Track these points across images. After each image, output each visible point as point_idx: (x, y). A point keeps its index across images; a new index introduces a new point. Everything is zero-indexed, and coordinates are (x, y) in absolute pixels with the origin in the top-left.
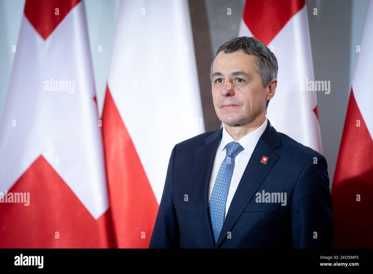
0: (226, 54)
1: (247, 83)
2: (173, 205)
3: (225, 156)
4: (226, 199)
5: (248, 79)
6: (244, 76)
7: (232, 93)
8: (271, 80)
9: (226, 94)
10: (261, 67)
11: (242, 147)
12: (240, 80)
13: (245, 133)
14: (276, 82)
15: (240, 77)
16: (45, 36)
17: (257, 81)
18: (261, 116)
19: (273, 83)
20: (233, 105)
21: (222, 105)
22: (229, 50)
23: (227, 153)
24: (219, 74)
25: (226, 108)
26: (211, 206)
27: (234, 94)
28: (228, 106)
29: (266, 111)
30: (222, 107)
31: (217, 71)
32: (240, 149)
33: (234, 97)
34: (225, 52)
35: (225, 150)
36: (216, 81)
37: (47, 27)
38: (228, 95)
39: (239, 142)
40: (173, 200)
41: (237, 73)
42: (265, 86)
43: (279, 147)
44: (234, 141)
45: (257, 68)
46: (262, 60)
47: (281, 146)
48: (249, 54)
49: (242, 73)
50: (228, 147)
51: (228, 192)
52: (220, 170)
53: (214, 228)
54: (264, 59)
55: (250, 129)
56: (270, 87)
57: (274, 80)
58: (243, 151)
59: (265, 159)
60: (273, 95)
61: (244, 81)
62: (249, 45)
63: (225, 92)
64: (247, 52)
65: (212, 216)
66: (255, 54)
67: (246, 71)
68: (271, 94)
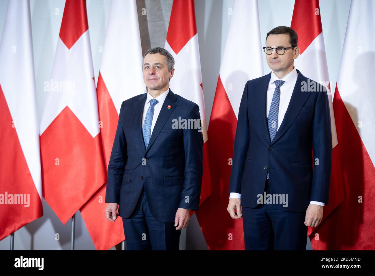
0: (151, 55)
1: (161, 69)
2: (123, 131)
3: (150, 106)
4: (151, 127)
5: (162, 67)
6: (160, 65)
7: (154, 73)
8: (172, 68)
9: (152, 73)
10: (168, 62)
11: (158, 101)
12: (158, 67)
13: (159, 94)
14: (174, 70)
15: (158, 65)
16: (69, 47)
17: (166, 68)
18: (167, 86)
19: (172, 70)
20: (155, 79)
21: (148, 79)
22: (152, 53)
23: (150, 104)
24: (148, 64)
25: (151, 80)
26: (143, 130)
27: (155, 74)
28: (152, 79)
29: (169, 84)
30: (148, 80)
31: (147, 63)
32: (157, 102)
33: (155, 75)
34: (151, 54)
35: (149, 103)
36: (146, 68)
37: (70, 43)
38: (153, 74)
39: (156, 99)
40: (123, 129)
41: (157, 64)
42: (169, 71)
43: (176, 101)
44: (153, 98)
45: (166, 62)
46: (168, 58)
47: (177, 100)
48: (162, 55)
49: (160, 64)
50: (150, 102)
51: (151, 123)
52: (147, 113)
53: (145, 141)
54: (169, 58)
55: (162, 92)
56: (171, 72)
57: (173, 69)
58: (159, 104)
59: (169, 107)
60: (173, 76)
61: (160, 68)
62: (162, 50)
63: (151, 73)
64: (162, 54)
65: (144, 135)
66: (165, 56)
67: (161, 63)
68: (172, 75)
